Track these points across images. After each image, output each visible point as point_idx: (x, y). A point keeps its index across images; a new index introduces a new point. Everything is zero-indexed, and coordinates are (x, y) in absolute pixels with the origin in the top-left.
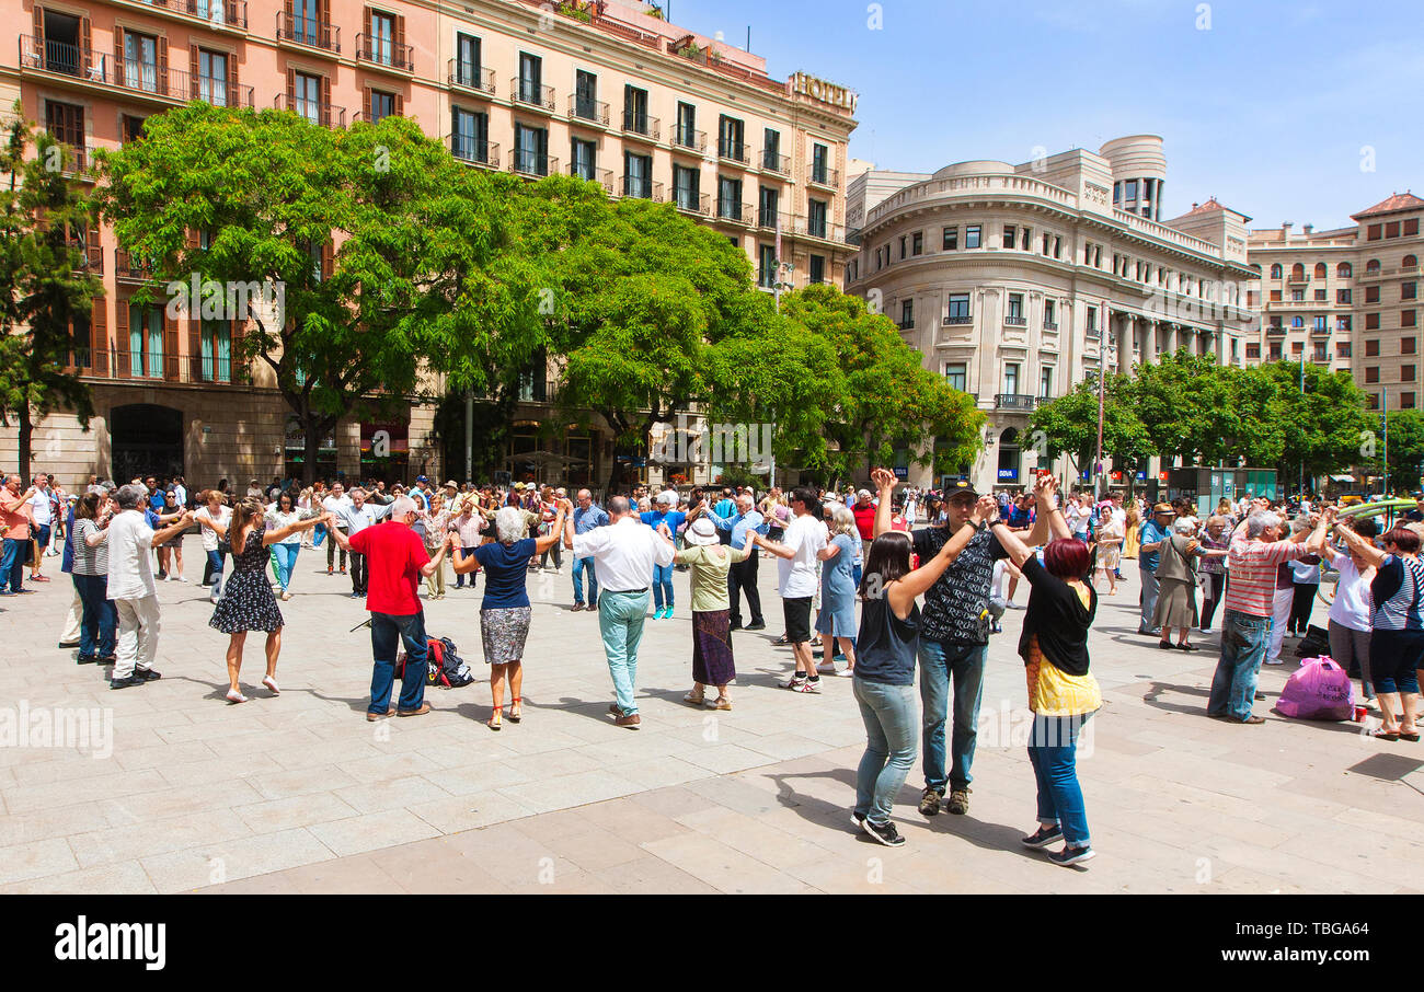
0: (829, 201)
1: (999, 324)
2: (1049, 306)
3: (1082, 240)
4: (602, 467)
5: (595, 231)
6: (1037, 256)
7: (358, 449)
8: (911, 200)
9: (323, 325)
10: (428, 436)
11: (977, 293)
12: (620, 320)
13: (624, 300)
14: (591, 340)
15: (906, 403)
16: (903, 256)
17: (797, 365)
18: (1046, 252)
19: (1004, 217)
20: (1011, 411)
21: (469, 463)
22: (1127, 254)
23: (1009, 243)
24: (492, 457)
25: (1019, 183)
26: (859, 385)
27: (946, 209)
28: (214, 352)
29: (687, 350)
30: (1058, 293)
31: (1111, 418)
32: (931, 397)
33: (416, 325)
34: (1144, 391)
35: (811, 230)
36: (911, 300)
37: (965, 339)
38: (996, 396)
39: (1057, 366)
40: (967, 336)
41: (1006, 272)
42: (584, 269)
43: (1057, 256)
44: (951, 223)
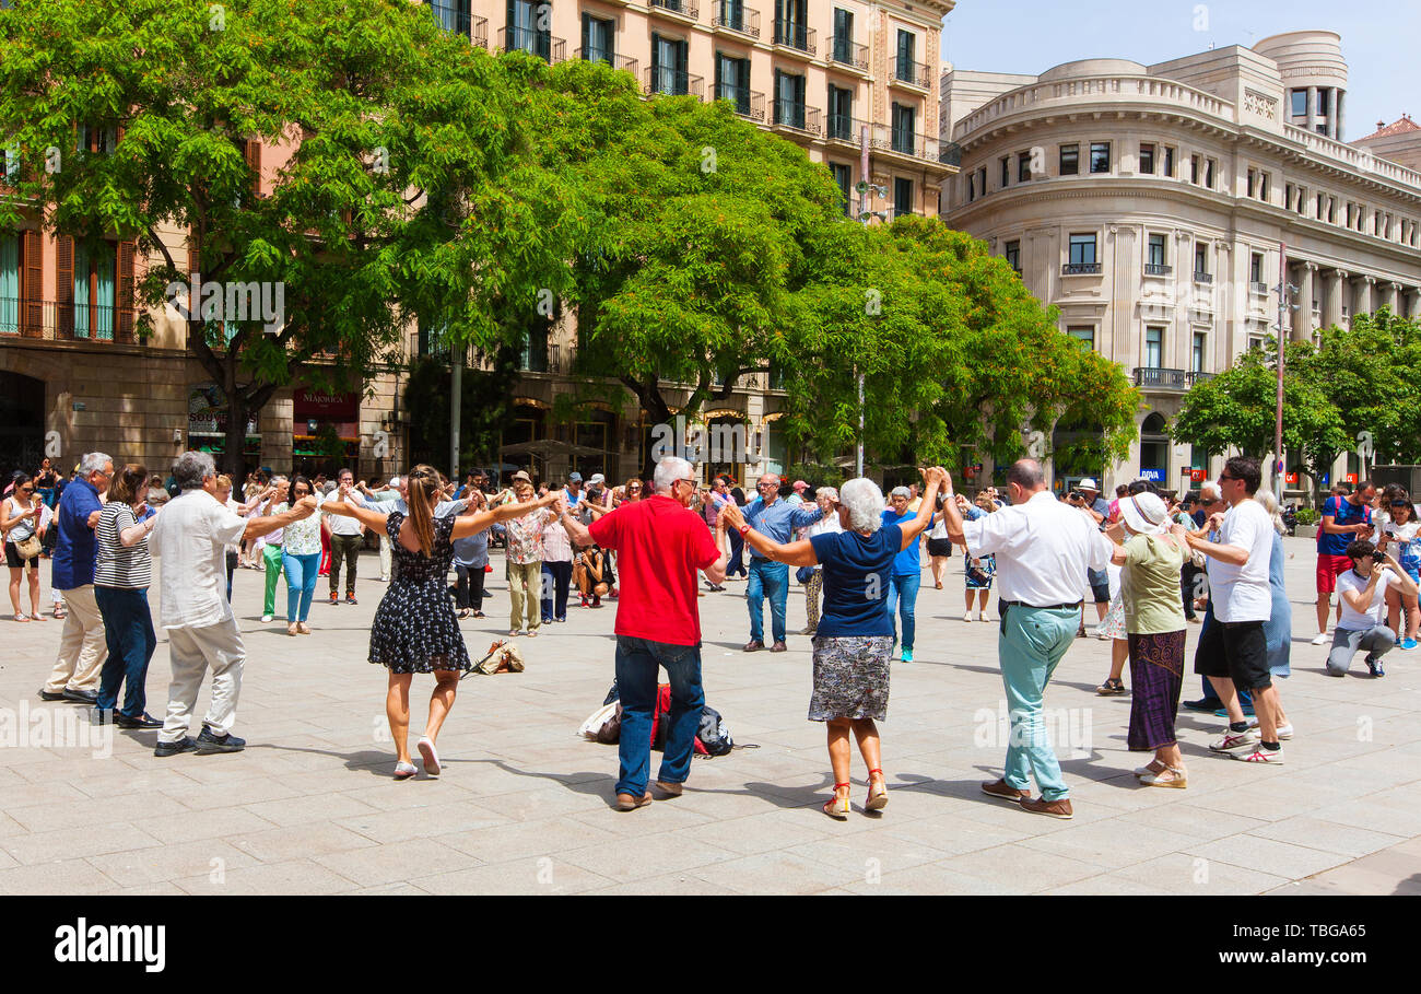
0: (918, 105)
1: (1137, 272)
2: (1201, 250)
3: (1243, 164)
4: (622, 462)
5: (629, 137)
6: (1184, 184)
7: (290, 435)
8: (1015, 107)
9: (273, 257)
10: (386, 418)
11: (1106, 233)
12: (672, 256)
13: (679, 228)
14: (631, 283)
15: (1038, 377)
16: (1005, 183)
17: (911, 322)
18: (1195, 179)
19: (1141, 132)
20: (1155, 390)
21: (456, 454)
22: (1304, 183)
23: (1147, 166)
24: (485, 447)
25: (1158, 87)
26: (975, 351)
27: (1063, 120)
28: (91, 296)
29: (764, 300)
30: (1212, 233)
31: (1293, 399)
32: (1071, 369)
33: (404, 258)
34: (1334, 364)
35: (895, 143)
36: (1019, 241)
37: (1091, 293)
38: (1135, 370)
39: (1213, 330)
40: (1095, 289)
41: (1144, 203)
42: (618, 186)
43: (1209, 184)
44: (1070, 139)
